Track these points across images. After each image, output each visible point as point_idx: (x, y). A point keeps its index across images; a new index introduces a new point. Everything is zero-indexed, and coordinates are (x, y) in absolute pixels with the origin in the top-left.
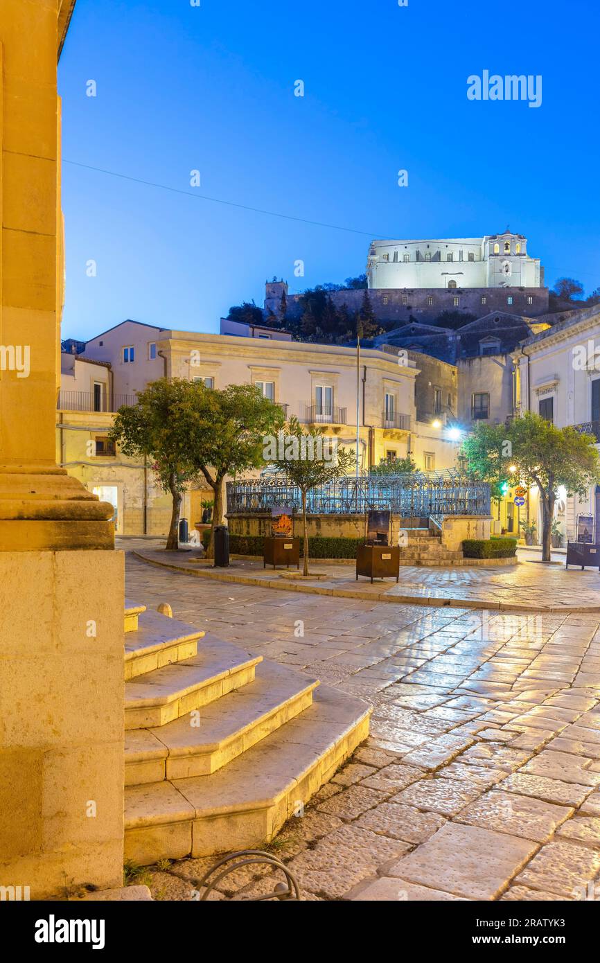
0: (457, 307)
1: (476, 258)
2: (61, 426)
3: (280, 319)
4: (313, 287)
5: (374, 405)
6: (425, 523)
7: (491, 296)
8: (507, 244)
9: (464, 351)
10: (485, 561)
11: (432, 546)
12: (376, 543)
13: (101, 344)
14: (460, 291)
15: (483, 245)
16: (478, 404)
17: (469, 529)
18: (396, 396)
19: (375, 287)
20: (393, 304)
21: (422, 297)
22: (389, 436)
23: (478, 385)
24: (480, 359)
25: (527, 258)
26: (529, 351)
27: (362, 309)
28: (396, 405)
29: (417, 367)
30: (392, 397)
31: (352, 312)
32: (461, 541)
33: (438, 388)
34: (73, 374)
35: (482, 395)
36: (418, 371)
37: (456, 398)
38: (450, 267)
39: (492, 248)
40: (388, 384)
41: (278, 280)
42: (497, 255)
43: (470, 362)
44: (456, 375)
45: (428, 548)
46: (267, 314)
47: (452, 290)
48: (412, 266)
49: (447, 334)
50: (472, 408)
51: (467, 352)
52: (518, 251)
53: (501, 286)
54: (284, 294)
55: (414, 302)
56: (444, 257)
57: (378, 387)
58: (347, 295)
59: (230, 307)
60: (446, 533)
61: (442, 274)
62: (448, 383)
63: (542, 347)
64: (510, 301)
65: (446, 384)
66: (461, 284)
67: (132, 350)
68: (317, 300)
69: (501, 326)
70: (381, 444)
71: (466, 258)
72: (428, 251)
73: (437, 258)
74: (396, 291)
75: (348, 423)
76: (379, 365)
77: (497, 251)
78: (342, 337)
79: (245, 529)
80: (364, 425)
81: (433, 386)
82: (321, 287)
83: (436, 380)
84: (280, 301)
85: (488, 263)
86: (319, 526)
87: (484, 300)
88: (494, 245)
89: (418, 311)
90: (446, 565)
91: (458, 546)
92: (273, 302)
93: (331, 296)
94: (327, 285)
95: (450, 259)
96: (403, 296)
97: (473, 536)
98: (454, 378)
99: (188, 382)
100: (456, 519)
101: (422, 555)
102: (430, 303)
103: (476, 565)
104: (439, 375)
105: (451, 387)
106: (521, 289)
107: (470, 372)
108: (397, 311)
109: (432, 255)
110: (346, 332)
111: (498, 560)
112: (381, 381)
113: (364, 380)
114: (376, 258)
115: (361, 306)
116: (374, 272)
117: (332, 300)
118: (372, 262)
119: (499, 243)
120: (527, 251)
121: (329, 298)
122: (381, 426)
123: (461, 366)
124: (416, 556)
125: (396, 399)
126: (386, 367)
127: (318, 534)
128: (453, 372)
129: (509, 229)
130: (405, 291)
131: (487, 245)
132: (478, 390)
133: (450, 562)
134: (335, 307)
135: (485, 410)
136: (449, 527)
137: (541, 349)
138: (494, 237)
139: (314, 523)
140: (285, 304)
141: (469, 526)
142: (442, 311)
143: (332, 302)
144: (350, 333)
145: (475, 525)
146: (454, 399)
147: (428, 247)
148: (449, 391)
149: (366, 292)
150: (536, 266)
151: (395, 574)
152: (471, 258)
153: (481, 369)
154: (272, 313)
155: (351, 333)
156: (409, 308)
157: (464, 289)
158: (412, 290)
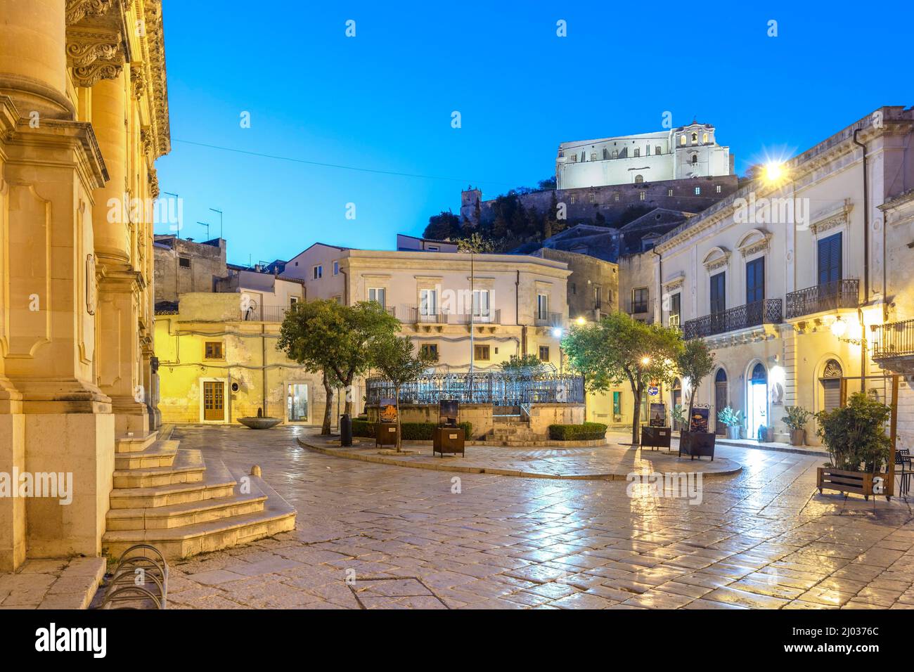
0: (644, 201)
1: (663, 151)
2: (262, 335)
3: (474, 224)
4: (505, 193)
5: (526, 306)
6: (517, 410)
7: (678, 188)
8: (694, 135)
9: (627, 249)
10: (566, 443)
11: (520, 430)
12: (446, 426)
13: (297, 264)
14: (646, 186)
15: (670, 138)
16: (638, 299)
17: (555, 415)
18: (548, 296)
19: (563, 188)
20: (580, 203)
21: (608, 194)
22: (541, 333)
23: (638, 280)
24: (640, 255)
25: (716, 147)
26: (660, 250)
27: (550, 210)
28: (548, 304)
29: (569, 269)
30: (544, 297)
31: (541, 213)
32: (549, 425)
33: (598, 285)
34: (273, 291)
35: (641, 290)
36: (570, 272)
37: (617, 293)
38: (637, 163)
39: (679, 140)
40: (539, 285)
41: (472, 189)
42: (683, 146)
43: (630, 258)
44: (617, 272)
45: (516, 432)
46: (463, 221)
47: (640, 185)
48: (600, 165)
49: (610, 233)
50: (632, 303)
51: (630, 249)
52: (705, 141)
53: (688, 177)
54: (478, 201)
55: (601, 199)
56: (631, 153)
57: (530, 289)
58: (536, 198)
59: (430, 217)
60: (534, 419)
61: (629, 170)
62: (608, 281)
63: (671, 246)
64: (698, 191)
65: (606, 281)
66: (648, 177)
67: (320, 268)
68: (509, 205)
69: (663, 222)
70: (534, 341)
71: (653, 151)
72: (615, 148)
73: (623, 154)
74: (583, 190)
75: (502, 322)
76: (531, 269)
77: (684, 142)
78: (531, 238)
79: (376, 417)
80: (518, 325)
81: (593, 284)
82: (513, 191)
83: (596, 277)
84: (475, 208)
85: (675, 155)
86: (428, 414)
87: (671, 193)
88: (680, 137)
89: (605, 208)
90: (529, 446)
91: (545, 430)
92: (468, 210)
93: (521, 200)
94: (520, 189)
95: (637, 154)
96: (590, 194)
97: (559, 421)
98: (614, 275)
99: (324, 301)
100: (542, 407)
101: (509, 437)
102: (617, 199)
103: (557, 446)
104: (599, 274)
105: (611, 284)
106: (709, 178)
107: (630, 268)
108: (584, 209)
109: (619, 153)
110: (535, 233)
111: (579, 442)
112: (533, 284)
113: (517, 284)
114: (564, 159)
115: (549, 207)
116: (562, 173)
117: (522, 203)
118: (560, 164)
119: (686, 134)
120: (716, 139)
121: (520, 201)
122: (533, 324)
123: (622, 263)
124: (504, 438)
125: (548, 299)
126: (538, 271)
127: (427, 421)
128: (614, 270)
129: (697, 119)
130: (592, 189)
131: (674, 137)
132: (639, 286)
133: (532, 443)
134: (524, 210)
135: (644, 304)
136: (537, 414)
137: (670, 248)
138: (681, 129)
139: (424, 411)
140: (479, 210)
141: (556, 413)
142: (628, 206)
143: (522, 205)
144: (538, 234)
145: (561, 412)
146: (614, 295)
147: (615, 144)
148: (609, 288)
149: (554, 194)
150: (725, 155)
151: (462, 451)
152: (658, 152)
153: (640, 265)
154: (466, 220)
155: (540, 234)
156: (596, 205)
157: (650, 183)
158: (599, 188)
